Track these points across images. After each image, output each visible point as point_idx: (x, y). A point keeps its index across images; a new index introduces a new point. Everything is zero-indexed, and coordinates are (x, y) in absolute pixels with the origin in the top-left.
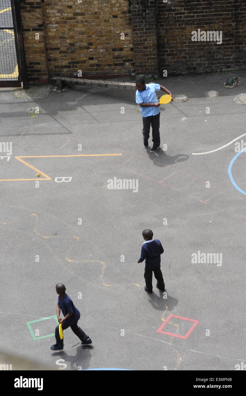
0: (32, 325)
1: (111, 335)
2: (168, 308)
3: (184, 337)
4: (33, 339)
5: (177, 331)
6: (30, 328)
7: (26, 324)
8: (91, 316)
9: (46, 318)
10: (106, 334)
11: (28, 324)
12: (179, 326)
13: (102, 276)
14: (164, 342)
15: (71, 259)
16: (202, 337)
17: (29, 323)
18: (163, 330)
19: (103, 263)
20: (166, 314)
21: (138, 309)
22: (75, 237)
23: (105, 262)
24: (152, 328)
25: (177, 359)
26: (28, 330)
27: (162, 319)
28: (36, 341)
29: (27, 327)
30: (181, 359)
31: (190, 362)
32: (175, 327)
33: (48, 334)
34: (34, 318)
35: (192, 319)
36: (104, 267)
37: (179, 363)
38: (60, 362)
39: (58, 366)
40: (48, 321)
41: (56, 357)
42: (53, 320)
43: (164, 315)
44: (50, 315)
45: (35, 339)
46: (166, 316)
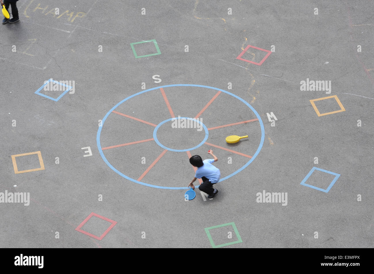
0: (134, 46)
1: (199, 59)
2: (247, 40)
3: (258, 64)
4: (135, 57)
5: (254, 58)
6: (133, 48)
7: (130, 45)
8: (184, 43)
9: (146, 41)
10: (194, 57)
11: (132, 44)
12: (255, 55)
13: (194, 10)
14: (241, 67)
16: (273, 65)
17: (133, 44)
18: (242, 57)
21: (222, 39)
24: (233, 55)
25: (251, 81)
26: (131, 49)
27: (242, 48)
28: (137, 59)
29: (131, 47)
30: (254, 81)
31: (262, 84)
32: (252, 55)
33: (148, 54)
34: (137, 40)
35: (266, 49)
36: (197, 3)
37: (253, 84)
38: (156, 77)
39: (154, 80)
40: (148, 43)
41: (152, 73)
42: (152, 44)
43: (243, 45)
44: (150, 39)
45: (136, 57)
46: (245, 46)
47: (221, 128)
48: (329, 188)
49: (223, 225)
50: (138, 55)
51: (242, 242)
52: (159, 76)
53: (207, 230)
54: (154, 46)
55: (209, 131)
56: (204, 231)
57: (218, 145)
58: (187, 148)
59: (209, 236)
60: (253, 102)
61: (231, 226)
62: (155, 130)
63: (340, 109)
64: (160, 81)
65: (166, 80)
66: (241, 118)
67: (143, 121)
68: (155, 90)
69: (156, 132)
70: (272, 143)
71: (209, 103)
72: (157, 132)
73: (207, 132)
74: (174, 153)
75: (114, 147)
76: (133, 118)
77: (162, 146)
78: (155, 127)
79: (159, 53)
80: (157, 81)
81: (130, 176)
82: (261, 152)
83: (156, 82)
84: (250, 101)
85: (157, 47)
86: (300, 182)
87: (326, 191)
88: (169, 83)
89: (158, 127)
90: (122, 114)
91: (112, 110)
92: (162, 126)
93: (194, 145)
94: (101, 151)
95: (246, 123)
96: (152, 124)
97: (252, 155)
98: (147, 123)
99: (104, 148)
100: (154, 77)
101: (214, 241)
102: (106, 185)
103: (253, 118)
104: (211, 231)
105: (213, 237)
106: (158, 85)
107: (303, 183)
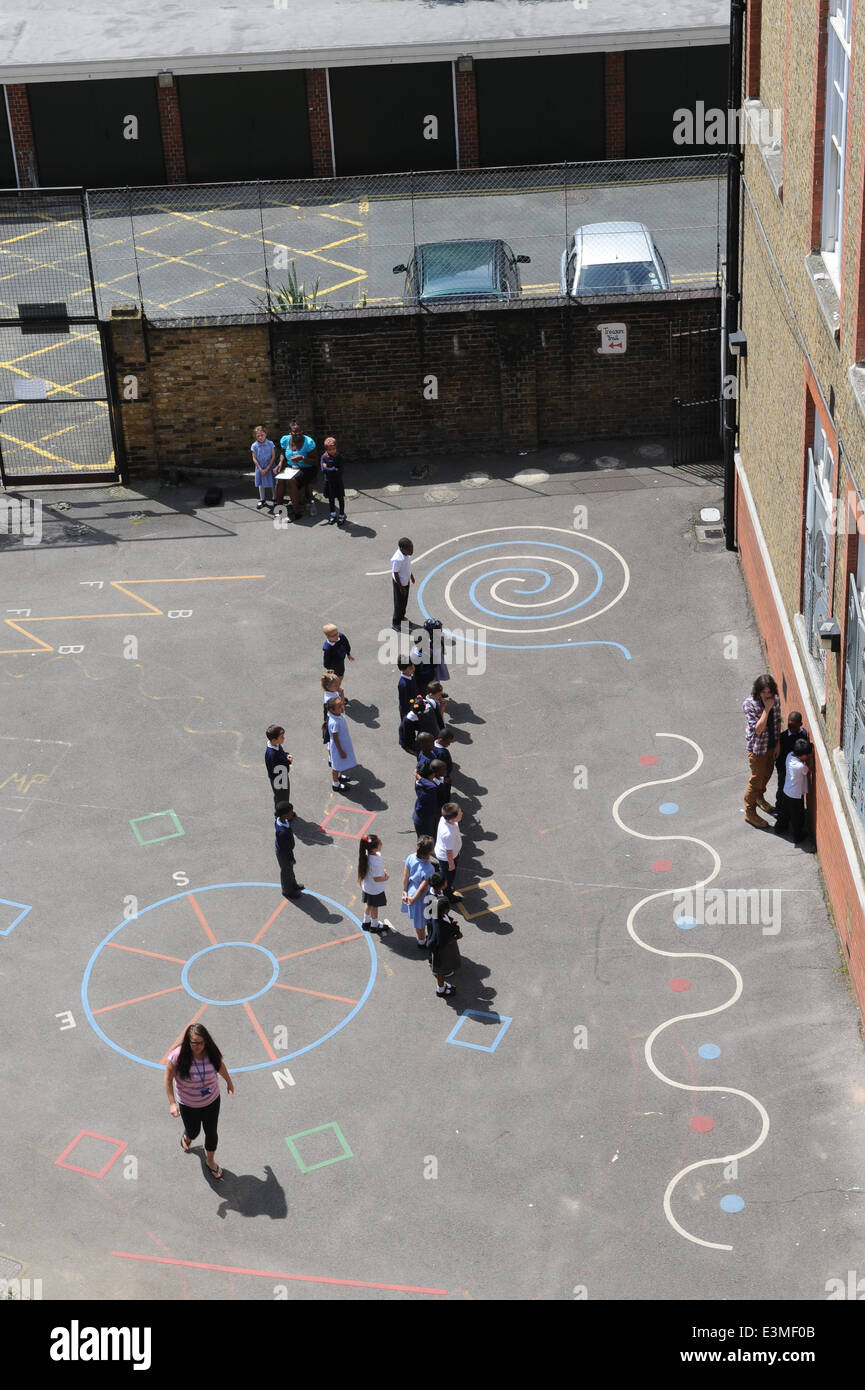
0: (137, 824)
3: (355, 837)
4: (139, 844)
5: (347, 828)
6: (135, 828)
7: (129, 823)
9: (158, 814)
11: (132, 822)
12: (350, 821)
13: (237, 752)
15: (193, 729)
17: (134, 820)
18: (327, 828)
19: (238, 734)
20: (330, 805)
22: (198, 697)
23: (243, 732)
25: (346, 867)
26: (132, 831)
27: (325, 812)
28: (143, 846)
29: (131, 827)
32: (344, 822)
33: (161, 836)
34: (141, 814)
35: (367, 810)
36: (241, 740)
38: (179, 876)
39: (176, 881)
40: (160, 818)
41: (173, 868)
42: (168, 817)
43: (327, 806)
44: (163, 809)
45: (142, 843)
46: (331, 807)
47: (300, 956)
48: (495, 1044)
49: (317, 1129)
50: (145, 840)
51: (352, 1155)
52: (184, 873)
53: (289, 1140)
54: (172, 821)
55: (280, 962)
56: (284, 1144)
57: (297, 986)
58: (244, 997)
59: (293, 1150)
60: (352, 904)
61: (331, 1129)
62: (185, 972)
63: (502, 903)
64: (187, 881)
65: (196, 879)
66: (335, 935)
67: (161, 956)
68: (178, 899)
69: (186, 973)
70: (391, 973)
71: (275, 914)
72: (189, 972)
73: (276, 965)
74: (220, 1008)
75: (113, 1007)
76: (141, 952)
77: (198, 997)
78: (183, 965)
79: (181, 832)
80: (183, 881)
81: (146, 1057)
82: (374, 991)
83: (179, 884)
84: (347, 904)
85: (177, 823)
86: (446, 1037)
87: (491, 1050)
88: (202, 884)
89: (188, 964)
90: (123, 947)
91: (105, 942)
92: (195, 961)
93: (256, 990)
94: (90, 1018)
95: (343, 943)
96: (177, 960)
97: (358, 998)
98: (168, 958)
99: (99, 1011)
100: (175, 876)
101: (304, 1158)
102: (105, 1078)
103: (355, 933)
104: (296, 1142)
105: (301, 1152)
106: (184, 889)
107: (450, 1039)
